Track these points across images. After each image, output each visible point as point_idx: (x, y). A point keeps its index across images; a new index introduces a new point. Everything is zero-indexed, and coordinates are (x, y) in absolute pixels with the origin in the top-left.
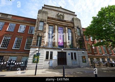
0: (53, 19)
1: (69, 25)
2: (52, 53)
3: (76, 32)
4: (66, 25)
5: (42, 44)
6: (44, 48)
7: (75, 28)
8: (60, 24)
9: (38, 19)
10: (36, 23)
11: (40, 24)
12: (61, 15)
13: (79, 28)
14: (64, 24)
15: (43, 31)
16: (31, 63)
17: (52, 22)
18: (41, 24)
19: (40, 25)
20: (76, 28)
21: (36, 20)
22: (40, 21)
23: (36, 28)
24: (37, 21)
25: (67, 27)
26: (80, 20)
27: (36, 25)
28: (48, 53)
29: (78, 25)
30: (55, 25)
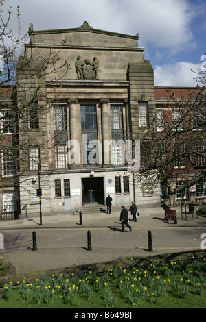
0: (61, 85)
1: (114, 96)
2: (67, 182)
4: (105, 96)
5: (42, 165)
6: (48, 173)
7: (132, 102)
8: (86, 96)
12: (87, 63)
13: (147, 102)
14: (97, 93)
15: (41, 132)
17: (62, 96)
20: (135, 103)
25: (107, 103)
28: (58, 183)
29: (142, 91)
30: (69, 104)
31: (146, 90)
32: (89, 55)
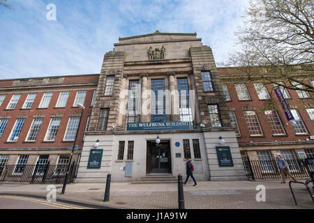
0: (135, 64)
1: (179, 70)
2: (131, 143)
3: (197, 84)
4: (171, 70)
5: (109, 125)
6: (113, 133)
7: (195, 72)
8: (155, 71)
9: (103, 71)
10: (99, 82)
11: (108, 81)
12: (157, 50)
13: (209, 71)
14: (165, 68)
15: (114, 97)
16: (85, 169)
17: (136, 72)
18: (110, 82)
19: (107, 84)
20: (197, 72)
21: (99, 75)
22: (107, 76)
23: (97, 92)
24: (101, 77)
25: (173, 75)
26: (211, 50)
27: (99, 86)
28: (122, 143)
29: (203, 63)
30: (142, 77)
31: (207, 63)
32: (159, 46)
